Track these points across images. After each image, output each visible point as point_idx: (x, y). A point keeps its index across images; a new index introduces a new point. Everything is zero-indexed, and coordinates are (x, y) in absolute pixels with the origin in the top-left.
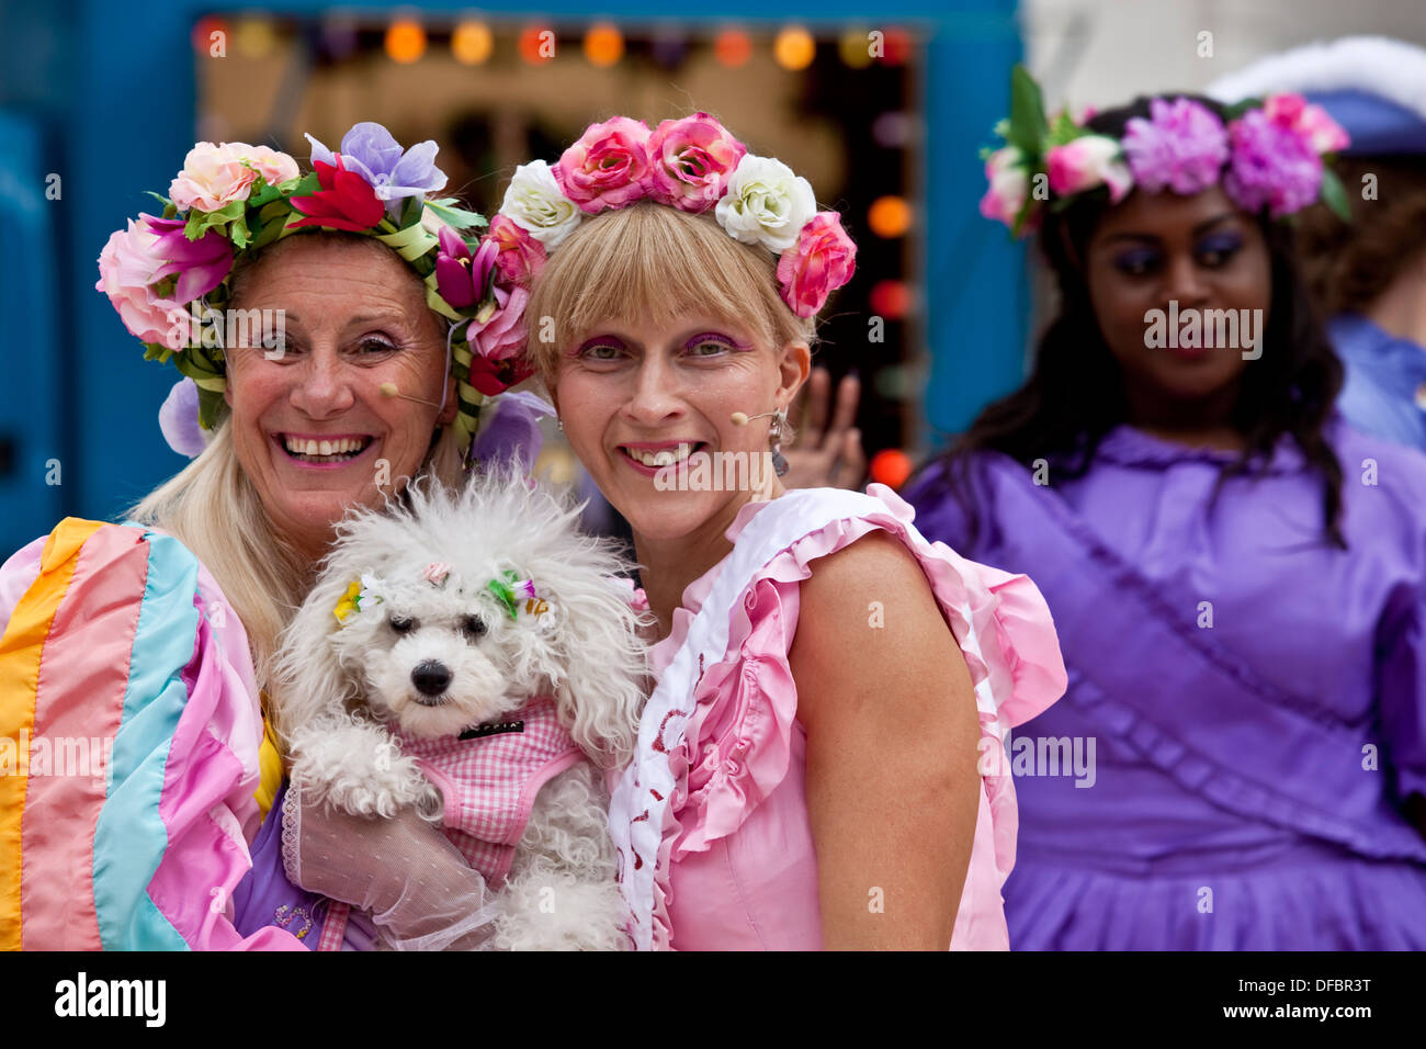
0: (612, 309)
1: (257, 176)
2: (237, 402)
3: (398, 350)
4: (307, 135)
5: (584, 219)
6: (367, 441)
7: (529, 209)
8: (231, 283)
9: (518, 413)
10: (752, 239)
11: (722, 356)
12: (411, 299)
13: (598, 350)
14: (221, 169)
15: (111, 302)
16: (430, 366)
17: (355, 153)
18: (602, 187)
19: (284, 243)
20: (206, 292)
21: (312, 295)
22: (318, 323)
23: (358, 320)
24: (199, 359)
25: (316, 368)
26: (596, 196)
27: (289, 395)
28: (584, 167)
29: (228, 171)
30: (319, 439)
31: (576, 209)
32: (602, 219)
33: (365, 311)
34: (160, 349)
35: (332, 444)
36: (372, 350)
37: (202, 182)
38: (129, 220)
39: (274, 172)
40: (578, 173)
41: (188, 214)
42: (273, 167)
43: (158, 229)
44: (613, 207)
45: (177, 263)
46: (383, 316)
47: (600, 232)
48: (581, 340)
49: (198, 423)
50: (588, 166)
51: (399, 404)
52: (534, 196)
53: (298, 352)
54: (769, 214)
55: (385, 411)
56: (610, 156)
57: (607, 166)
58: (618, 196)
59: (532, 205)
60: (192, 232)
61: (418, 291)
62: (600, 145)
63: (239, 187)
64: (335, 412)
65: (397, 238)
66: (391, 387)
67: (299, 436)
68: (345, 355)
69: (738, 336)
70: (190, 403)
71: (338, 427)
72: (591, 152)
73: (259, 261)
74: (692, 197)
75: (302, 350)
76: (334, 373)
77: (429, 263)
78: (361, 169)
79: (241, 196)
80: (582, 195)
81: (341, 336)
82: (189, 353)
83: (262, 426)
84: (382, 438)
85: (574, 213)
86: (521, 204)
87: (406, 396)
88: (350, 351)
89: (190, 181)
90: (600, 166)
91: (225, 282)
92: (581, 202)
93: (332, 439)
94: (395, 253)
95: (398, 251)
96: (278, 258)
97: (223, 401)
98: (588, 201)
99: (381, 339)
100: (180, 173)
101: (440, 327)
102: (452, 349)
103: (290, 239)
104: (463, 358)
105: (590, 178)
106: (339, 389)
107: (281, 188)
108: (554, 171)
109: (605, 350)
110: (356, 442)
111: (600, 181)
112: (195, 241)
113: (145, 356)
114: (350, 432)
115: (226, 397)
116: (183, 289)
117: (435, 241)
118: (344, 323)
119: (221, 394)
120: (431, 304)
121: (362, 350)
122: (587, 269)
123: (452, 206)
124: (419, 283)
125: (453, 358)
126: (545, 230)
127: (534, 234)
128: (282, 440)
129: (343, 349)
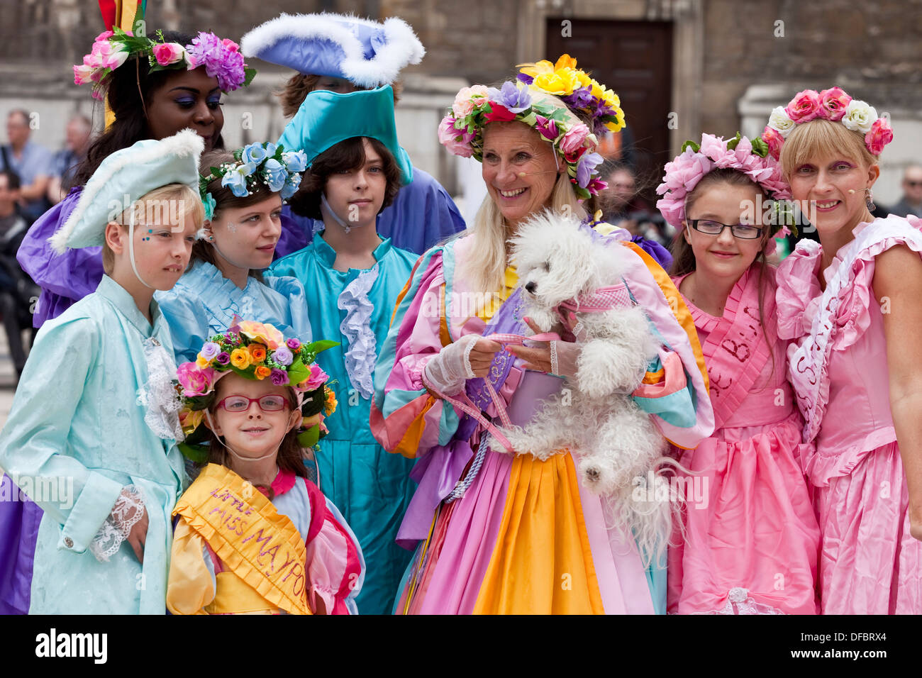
0: (809, 155)
3: (530, 158)
5: (797, 126)
6: (525, 189)
7: (777, 123)
10: (856, 130)
11: (845, 170)
12: (533, 139)
13: (804, 170)
21: (498, 143)
22: (501, 152)
23: (513, 150)
26: (801, 118)
28: (795, 108)
31: (794, 123)
32: (804, 125)
35: (512, 192)
40: (794, 110)
44: (807, 121)
46: (522, 148)
47: (803, 129)
48: (798, 167)
50: (797, 108)
52: (779, 119)
54: (861, 120)
56: (805, 104)
57: (804, 107)
58: (808, 117)
59: (779, 122)
61: (536, 136)
62: (801, 100)
65: (524, 120)
68: (513, 161)
69: (851, 163)
72: (798, 103)
74: (834, 116)
80: (795, 118)
86: (775, 122)
90: (801, 107)
92: (795, 120)
94: (526, 125)
95: (527, 123)
98: (798, 120)
101: (548, 145)
105: (798, 112)
106: (509, 175)
108: (786, 109)
109: (806, 170)
110: (522, 190)
111: (802, 113)
118: (509, 152)
120: (543, 138)
122: (799, 141)
124: (536, 133)
126: (784, 131)
127: (780, 132)
128: (500, 190)
129: (511, 160)
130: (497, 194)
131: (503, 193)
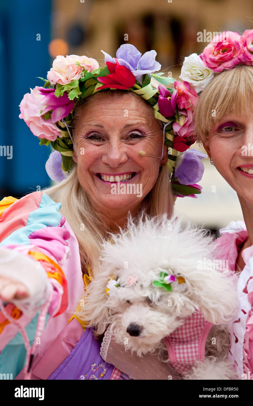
0: (229, 110)
1: (83, 69)
2: (79, 161)
3: (144, 137)
4: (102, 51)
5: (215, 75)
6: (133, 174)
7: (192, 74)
8: (74, 113)
9: (193, 158)
12: (148, 115)
13: (225, 128)
14: (68, 67)
15: (25, 123)
16: (157, 142)
17: (122, 57)
18: (222, 60)
19: (95, 96)
20: (64, 117)
21: (108, 117)
22: (112, 128)
23: (128, 126)
24: (62, 143)
25: (112, 147)
26: (219, 66)
27: (101, 158)
28: (214, 54)
29: (71, 68)
30: (114, 175)
31: (212, 72)
32: (223, 74)
33: (130, 122)
34: (46, 140)
35: (120, 177)
36: (134, 138)
37: (60, 72)
38: (30, 88)
39: (90, 67)
40: (212, 57)
41: (55, 86)
42: (89, 64)
43: (44, 92)
44: (227, 69)
45: (52, 106)
46: (138, 123)
47: (223, 79)
48: (217, 125)
49: (62, 169)
50: (215, 53)
51: (146, 159)
52: (193, 69)
53: (104, 140)
55: (141, 162)
56: (224, 48)
57: (223, 52)
58: (228, 64)
59: (193, 72)
60: (58, 93)
61: (151, 112)
62: (220, 44)
63: (76, 74)
64: (121, 164)
65: (141, 91)
66: (143, 152)
67: (107, 174)
68: (123, 140)
70: (58, 161)
71: (122, 170)
72: (216, 47)
73: (85, 104)
75: (104, 139)
76: (119, 148)
77: (155, 100)
78: (126, 64)
79: (77, 78)
80: (214, 65)
81: (121, 132)
82: (57, 141)
83: (90, 170)
84: (140, 173)
85: (211, 73)
86: (188, 73)
87: (149, 155)
88: (125, 138)
89: (56, 72)
90: (220, 52)
91: (71, 113)
92: (213, 68)
93: (120, 175)
94: (141, 97)
95: (142, 96)
96: (92, 102)
97: (73, 160)
98: (216, 68)
99: (137, 133)
100: (51, 69)
101: (160, 126)
102: (165, 134)
103: (97, 94)
104: (170, 137)
105: (217, 58)
106: (122, 154)
107: (93, 73)
108: (201, 57)
109: (229, 128)
110: (129, 175)
111: (221, 58)
112: (59, 97)
113: (40, 143)
114: (127, 172)
115: (74, 158)
116: (54, 117)
117: (157, 91)
118: (122, 127)
119: (71, 157)
120: (156, 116)
121: (129, 138)
122: (219, 94)
123: (162, 76)
124: (151, 108)
125: (166, 138)
126: (199, 82)
127: (195, 83)
128: (99, 176)
129: (122, 138)
130: (93, 179)
131: (104, 178)
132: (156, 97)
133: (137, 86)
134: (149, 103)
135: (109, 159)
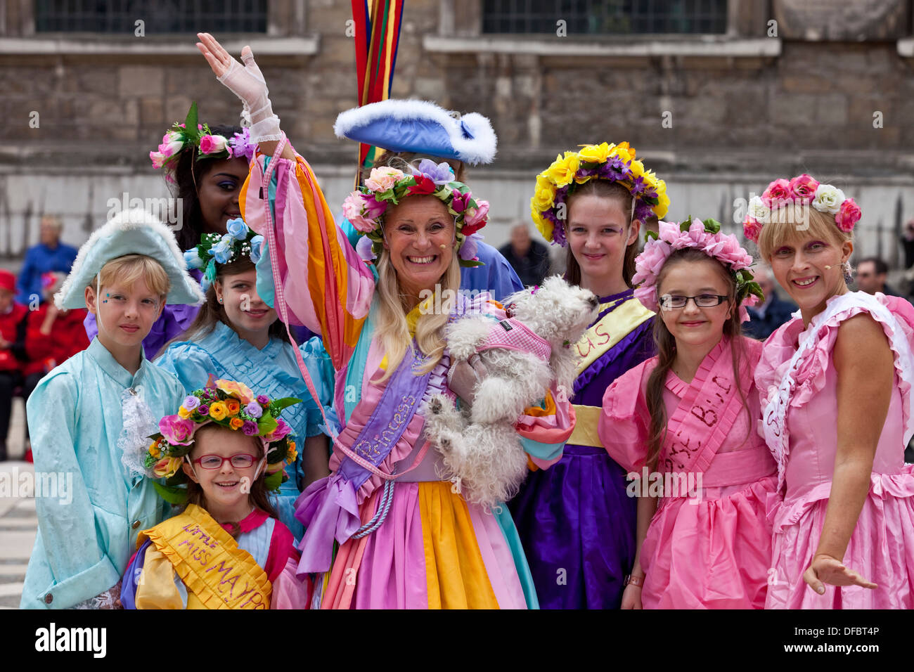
1: (395, 180)
3: (443, 228)
6: (435, 257)
10: (826, 211)
11: (820, 249)
12: (444, 211)
14: (383, 176)
20: (379, 215)
22: (419, 222)
23: (432, 219)
25: (419, 236)
27: (412, 244)
30: (422, 258)
33: (433, 217)
35: (426, 259)
36: (436, 229)
39: (399, 177)
43: (365, 198)
46: (438, 218)
53: (413, 230)
54: (830, 202)
61: (446, 209)
63: (390, 184)
64: (428, 249)
65: (438, 194)
67: (415, 257)
68: (428, 231)
69: (824, 241)
71: (427, 253)
76: (425, 237)
77: (449, 200)
79: (391, 187)
81: (426, 225)
82: (372, 233)
83: (402, 254)
88: (430, 229)
93: (426, 257)
94: (438, 199)
99: (438, 225)
101: (453, 218)
102: (456, 224)
103: (407, 198)
104: (460, 226)
106: (427, 242)
107: (403, 182)
110: (433, 258)
114: (431, 255)
115: (383, 244)
116: (371, 215)
118: (427, 221)
120: (450, 212)
121: (433, 229)
124: (446, 206)
125: (456, 226)
128: (408, 258)
129: (427, 229)
130: (404, 262)
131: (414, 260)
132: (451, 197)
133: (435, 191)
134: (444, 203)
135: (419, 246)
